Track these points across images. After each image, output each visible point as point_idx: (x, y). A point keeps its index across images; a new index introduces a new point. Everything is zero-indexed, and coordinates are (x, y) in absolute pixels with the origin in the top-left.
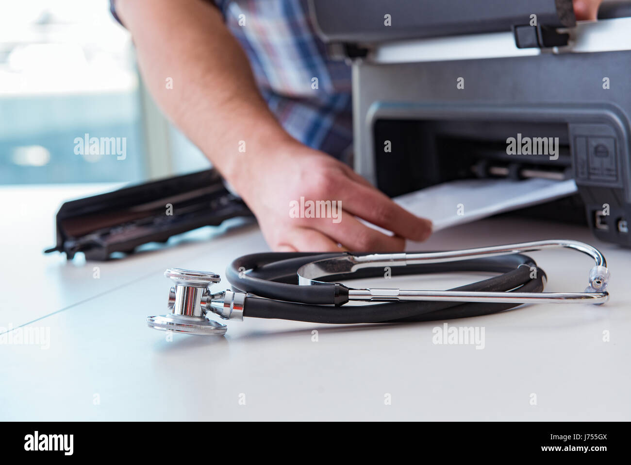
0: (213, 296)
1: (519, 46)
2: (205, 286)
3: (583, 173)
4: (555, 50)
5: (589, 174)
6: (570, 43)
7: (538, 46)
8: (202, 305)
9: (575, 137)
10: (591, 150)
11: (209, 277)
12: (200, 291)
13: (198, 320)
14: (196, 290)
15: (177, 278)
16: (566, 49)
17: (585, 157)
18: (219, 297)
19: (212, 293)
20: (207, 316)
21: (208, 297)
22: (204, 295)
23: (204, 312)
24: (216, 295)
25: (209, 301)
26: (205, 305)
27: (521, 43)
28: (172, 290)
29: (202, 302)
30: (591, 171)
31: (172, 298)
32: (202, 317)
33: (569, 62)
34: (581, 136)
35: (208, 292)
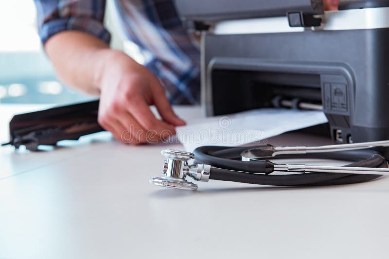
0: (190, 167)
1: (291, 25)
2: (186, 160)
3: (328, 106)
4: (313, 28)
5: (332, 106)
6: (322, 24)
7: (302, 26)
8: (184, 172)
9: (324, 83)
10: (333, 91)
11: (189, 154)
12: (183, 163)
13: (181, 180)
14: (181, 162)
15: (169, 154)
16: (320, 28)
17: (329, 96)
18: (193, 167)
19: (189, 165)
20: (186, 179)
21: (188, 167)
22: (185, 166)
23: (184, 176)
24: (192, 166)
25: (188, 170)
26: (186, 172)
27: (292, 24)
28: (166, 162)
29: (184, 170)
30: (333, 105)
31: (166, 167)
32: (183, 179)
33: (321, 36)
34: (328, 83)
35: (187, 163)
